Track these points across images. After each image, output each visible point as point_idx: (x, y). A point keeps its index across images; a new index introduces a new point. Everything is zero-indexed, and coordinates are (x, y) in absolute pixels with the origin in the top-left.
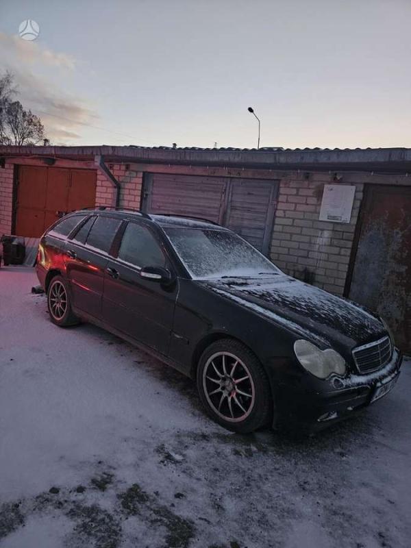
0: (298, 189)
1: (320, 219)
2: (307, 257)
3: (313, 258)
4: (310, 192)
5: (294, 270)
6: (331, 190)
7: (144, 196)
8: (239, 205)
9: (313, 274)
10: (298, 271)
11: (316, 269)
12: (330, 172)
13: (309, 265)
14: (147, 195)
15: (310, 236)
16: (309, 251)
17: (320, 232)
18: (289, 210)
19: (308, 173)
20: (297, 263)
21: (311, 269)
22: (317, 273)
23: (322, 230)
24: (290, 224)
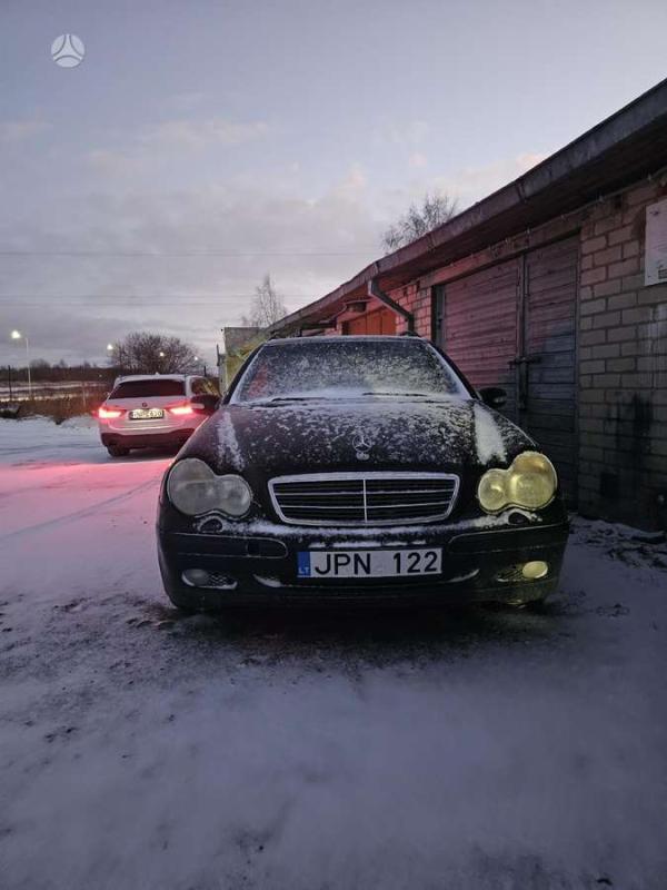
0: (606, 234)
1: (647, 283)
2: (635, 371)
3: (645, 372)
4: (626, 233)
5: (618, 404)
6: (657, 213)
7: (438, 323)
8: (537, 298)
9: (649, 405)
10: (624, 404)
11: (652, 393)
12: (650, 178)
13: (641, 389)
14: (440, 320)
15: (635, 324)
16: (636, 358)
17: (651, 310)
18: (600, 282)
19: (618, 196)
20: (621, 387)
21: (644, 395)
22: (654, 402)
23: (654, 306)
24: (602, 309)
